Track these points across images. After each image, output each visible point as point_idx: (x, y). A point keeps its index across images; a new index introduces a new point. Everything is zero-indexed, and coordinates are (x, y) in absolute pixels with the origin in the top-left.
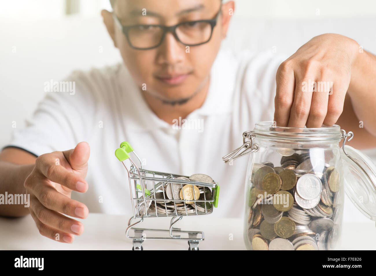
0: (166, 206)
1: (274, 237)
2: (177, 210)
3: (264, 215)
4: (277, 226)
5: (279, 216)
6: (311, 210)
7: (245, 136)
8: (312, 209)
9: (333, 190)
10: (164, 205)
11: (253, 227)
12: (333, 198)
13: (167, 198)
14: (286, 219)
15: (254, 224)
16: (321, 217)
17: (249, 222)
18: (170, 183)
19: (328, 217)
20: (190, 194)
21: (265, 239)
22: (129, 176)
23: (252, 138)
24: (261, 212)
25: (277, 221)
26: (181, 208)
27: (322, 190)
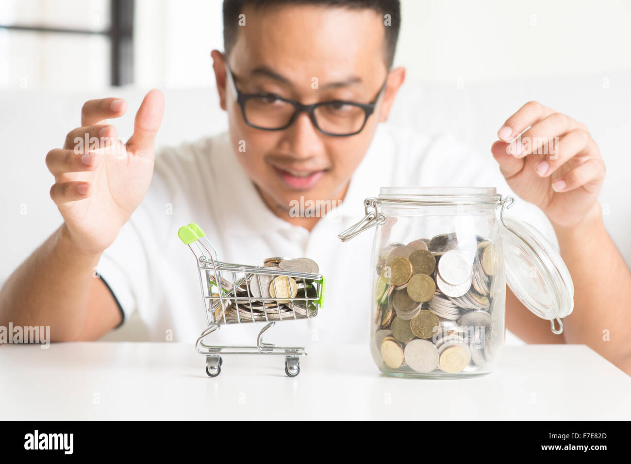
0: (250, 307)
1: (411, 339)
2: (267, 313)
3: (397, 309)
4: (414, 323)
5: (417, 309)
6: (459, 300)
7: (368, 204)
8: (460, 297)
9: (489, 273)
10: (249, 307)
11: (382, 327)
12: (489, 285)
13: (252, 296)
14: (426, 313)
15: (383, 324)
16: (474, 310)
17: (377, 323)
18: (257, 275)
19: (483, 309)
20: (283, 290)
21: (400, 342)
22: (198, 266)
23: (377, 206)
24: (392, 305)
25: (414, 316)
26: (273, 309)
27: (473, 272)
